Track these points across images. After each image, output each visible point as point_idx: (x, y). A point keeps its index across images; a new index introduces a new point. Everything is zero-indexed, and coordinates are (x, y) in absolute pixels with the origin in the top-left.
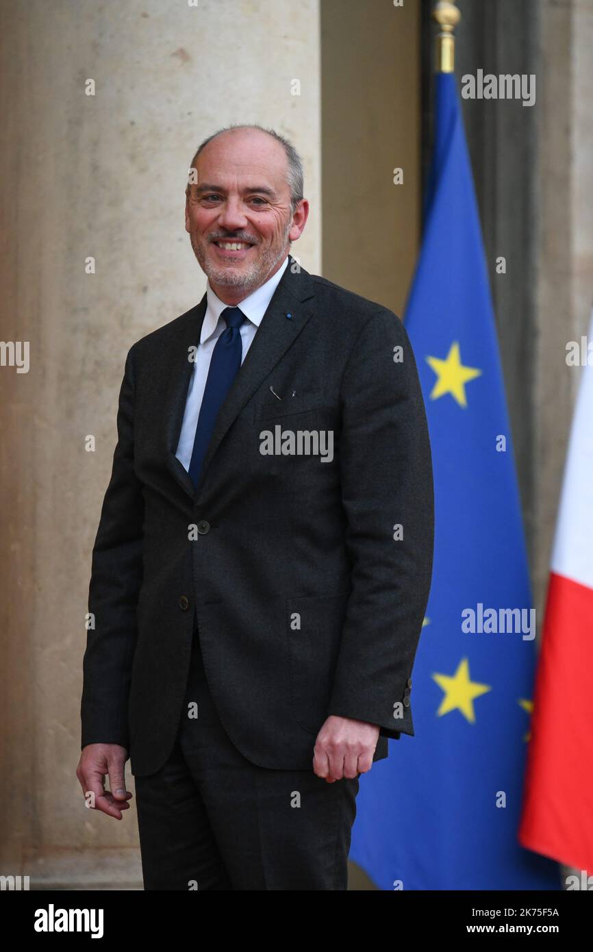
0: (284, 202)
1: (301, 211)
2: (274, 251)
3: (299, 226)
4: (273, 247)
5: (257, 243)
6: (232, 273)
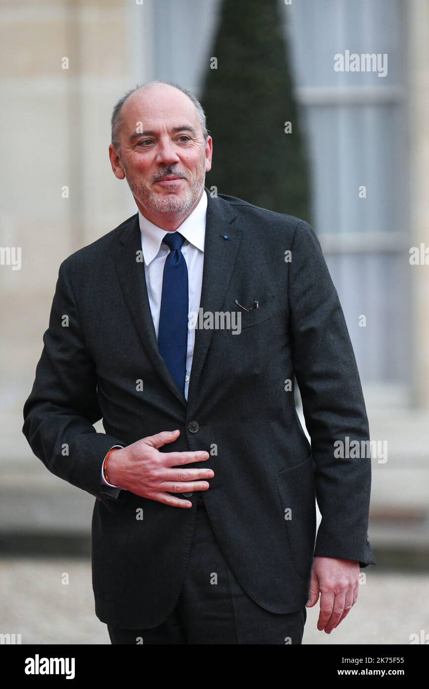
4: (199, 177)
5: (186, 177)
6: (173, 198)
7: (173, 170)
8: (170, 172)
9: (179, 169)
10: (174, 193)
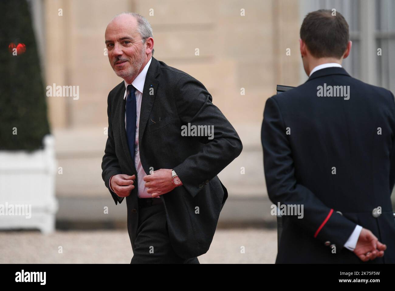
0: (139, 40)
1: (151, 42)
2: (137, 61)
3: (150, 48)
4: (136, 60)
5: (128, 60)
6: (122, 72)
7: (120, 59)
8: (118, 59)
9: (124, 58)
10: (122, 69)
